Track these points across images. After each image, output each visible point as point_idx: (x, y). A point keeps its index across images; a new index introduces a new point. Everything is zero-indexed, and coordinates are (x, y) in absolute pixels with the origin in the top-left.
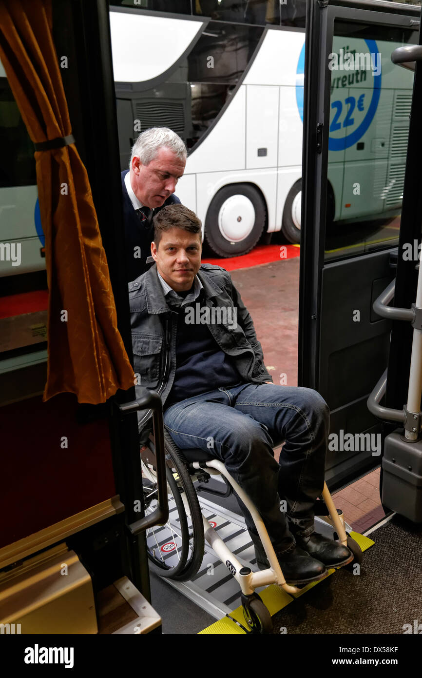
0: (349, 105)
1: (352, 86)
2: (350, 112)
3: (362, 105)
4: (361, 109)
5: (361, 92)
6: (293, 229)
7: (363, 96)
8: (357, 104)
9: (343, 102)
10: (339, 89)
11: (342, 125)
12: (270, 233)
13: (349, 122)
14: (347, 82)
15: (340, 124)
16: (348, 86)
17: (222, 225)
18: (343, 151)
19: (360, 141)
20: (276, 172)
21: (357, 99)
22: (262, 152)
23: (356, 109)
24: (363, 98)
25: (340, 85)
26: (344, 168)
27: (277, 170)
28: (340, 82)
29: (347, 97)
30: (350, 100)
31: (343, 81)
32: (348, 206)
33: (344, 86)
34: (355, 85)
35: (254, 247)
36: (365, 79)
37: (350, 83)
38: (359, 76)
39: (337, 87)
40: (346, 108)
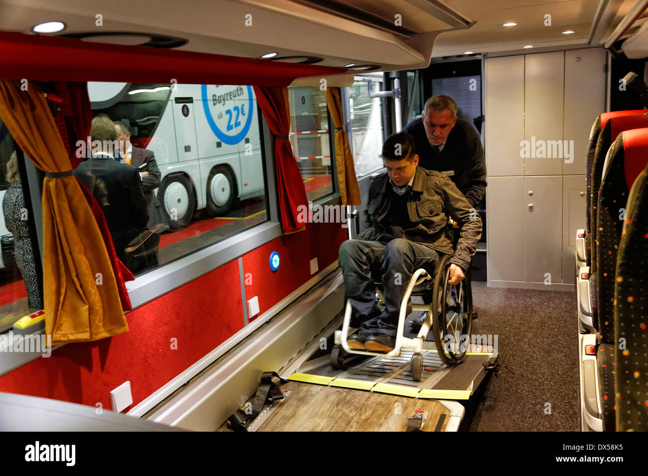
0: (236, 111)
1: (235, 98)
2: (237, 117)
3: (243, 111)
4: (244, 115)
5: (242, 102)
6: (213, 205)
7: (243, 105)
8: (240, 111)
9: (232, 110)
10: (228, 101)
11: (234, 126)
12: (199, 210)
13: (237, 124)
14: (232, 96)
15: (232, 126)
16: (233, 99)
17: (167, 206)
18: (237, 145)
19: (246, 137)
20: (198, 163)
21: (240, 108)
22: (187, 149)
23: (241, 115)
24: (244, 107)
25: (229, 99)
26: (240, 157)
27: (199, 161)
28: (228, 96)
29: (234, 107)
30: (236, 108)
31: (230, 96)
32: (246, 185)
33: (231, 98)
34: (237, 98)
35: (190, 222)
36: (243, 94)
37: (234, 97)
38: (239, 91)
39: (227, 100)
40: (234, 113)
